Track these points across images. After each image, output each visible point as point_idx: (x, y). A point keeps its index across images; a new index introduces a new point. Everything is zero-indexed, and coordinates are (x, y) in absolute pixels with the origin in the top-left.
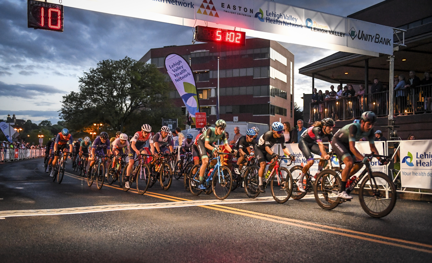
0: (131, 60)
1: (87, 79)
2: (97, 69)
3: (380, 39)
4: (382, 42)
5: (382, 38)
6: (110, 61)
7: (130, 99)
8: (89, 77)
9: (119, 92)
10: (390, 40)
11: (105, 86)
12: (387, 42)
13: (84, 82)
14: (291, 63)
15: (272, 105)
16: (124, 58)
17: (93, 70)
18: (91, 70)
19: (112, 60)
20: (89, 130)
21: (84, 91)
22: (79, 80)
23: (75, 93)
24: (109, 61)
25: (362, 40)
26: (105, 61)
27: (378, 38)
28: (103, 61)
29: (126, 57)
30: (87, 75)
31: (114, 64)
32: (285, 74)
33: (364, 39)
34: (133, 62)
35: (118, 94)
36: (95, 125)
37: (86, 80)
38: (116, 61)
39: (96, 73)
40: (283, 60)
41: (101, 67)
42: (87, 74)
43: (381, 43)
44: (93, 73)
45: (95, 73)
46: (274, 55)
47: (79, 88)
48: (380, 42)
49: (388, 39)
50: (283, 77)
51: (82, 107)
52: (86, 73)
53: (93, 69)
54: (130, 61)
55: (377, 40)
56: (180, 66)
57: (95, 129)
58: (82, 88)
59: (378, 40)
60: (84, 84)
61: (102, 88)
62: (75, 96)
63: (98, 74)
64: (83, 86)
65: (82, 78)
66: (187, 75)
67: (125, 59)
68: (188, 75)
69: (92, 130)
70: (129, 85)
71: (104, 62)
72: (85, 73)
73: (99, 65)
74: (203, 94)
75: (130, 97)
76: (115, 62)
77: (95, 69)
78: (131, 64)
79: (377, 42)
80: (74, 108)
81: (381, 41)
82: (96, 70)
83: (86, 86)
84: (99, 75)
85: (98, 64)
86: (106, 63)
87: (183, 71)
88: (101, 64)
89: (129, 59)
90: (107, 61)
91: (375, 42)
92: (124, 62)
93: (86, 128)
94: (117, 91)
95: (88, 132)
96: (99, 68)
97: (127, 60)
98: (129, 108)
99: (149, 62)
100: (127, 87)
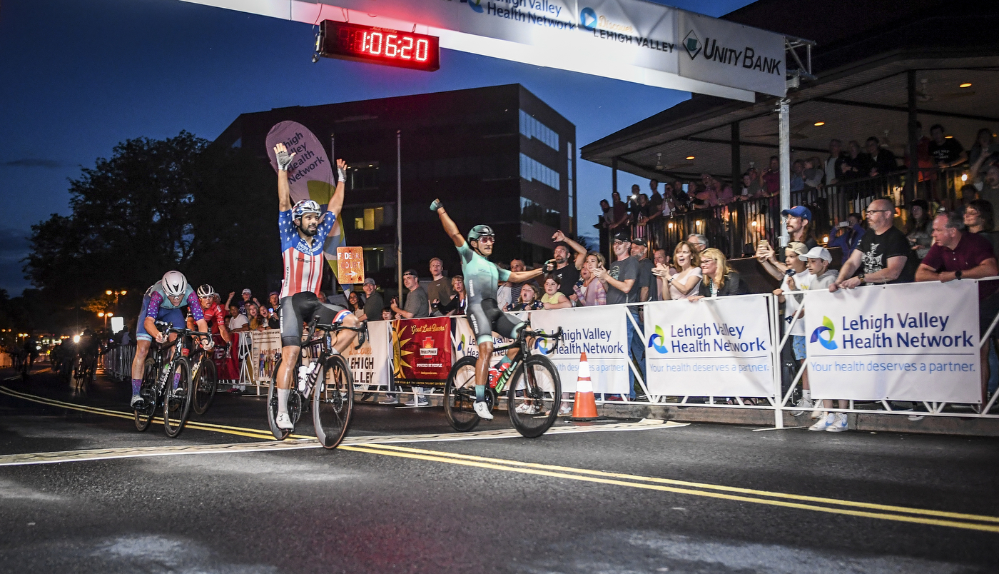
0: (194, 140)
1: (91, 184)
2: (114, 160)
3: (755, 59)
4: (759, 66)
5: (759, 58)
6: (145, 142)
7: (191, 230)
8: (95, 180)
9: (166, 215)
10: (779, 62)
11: (130, 199)
12: (772, 67)
13: (82, 192)
14: (570, 145)
15: (526, 244)
16: (177, 135)
17: (104, 163)
18: (100, 162)
19: (150, 139)
20: (95, 304)
21: (82, 211)
22: (70, 186)
23: (61, 217)
24: (141, 142)
25: (715, 60)
26: (133, 141)
27: (751, 58)
28: (128, 140)
29: (182, 133)
30: (88, 176)
31: (152, 149)
32: (556, 170)
33: (717, 59)
34: (199, 144)
35: (163, 220)
36: (109, 293)
37: (88, 186)
38: (159, 142)
39: (111, 170)
40: (551, 140)
41: (122, 154)
42: (89, 173)
43: (757, 68)
44: (103, 170)
45: (107, 171)
46: (529, 127)
47: (70, 205)
48: (756, 66)
49: (775, 60)
50: (550, 178)
51: (77, 251)
52: (87, 170)
53: (103, 160)
54: (191, 140)
55: (748, 62)
56: (299, 145)
57: (108, 303)
58: (78, 206)
59: (750, 61)
60: (82, 197)
61: (125, 206)
62: (61, 224)
63: (116, 171)
64: (80, 202)
65: (79, 182)
66: (315, 162)
67: (180, 137)
68: (318, 163)
69: (101, 304)
70: (190, 199)
71: (129, 144)
72: (84, 170)
73: (117, 151)
74: (365, 217)
75: (192, 227)
76: (155, 143)
77: (108, 161)
78: (195, 149)
79: (750, 67)
80: (58, 252)
81: (758, 64)
82: (111, 162)
83: (86, 200)
84: (118, 175)
85: (115, 149)
86: (135, 146)
87: (306, 155)
88: (123, 148)
89: (190, 136)
90: (138, 140)
91: (744, 66)
92: (177, 144)
93: (87, 300)
94: (161, 212)
95: (93, 310)
96: (119, 159)
97: (184, 139)
98: (189, 251)
99: (238, 144)
100: (185, 202)
